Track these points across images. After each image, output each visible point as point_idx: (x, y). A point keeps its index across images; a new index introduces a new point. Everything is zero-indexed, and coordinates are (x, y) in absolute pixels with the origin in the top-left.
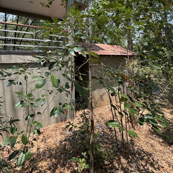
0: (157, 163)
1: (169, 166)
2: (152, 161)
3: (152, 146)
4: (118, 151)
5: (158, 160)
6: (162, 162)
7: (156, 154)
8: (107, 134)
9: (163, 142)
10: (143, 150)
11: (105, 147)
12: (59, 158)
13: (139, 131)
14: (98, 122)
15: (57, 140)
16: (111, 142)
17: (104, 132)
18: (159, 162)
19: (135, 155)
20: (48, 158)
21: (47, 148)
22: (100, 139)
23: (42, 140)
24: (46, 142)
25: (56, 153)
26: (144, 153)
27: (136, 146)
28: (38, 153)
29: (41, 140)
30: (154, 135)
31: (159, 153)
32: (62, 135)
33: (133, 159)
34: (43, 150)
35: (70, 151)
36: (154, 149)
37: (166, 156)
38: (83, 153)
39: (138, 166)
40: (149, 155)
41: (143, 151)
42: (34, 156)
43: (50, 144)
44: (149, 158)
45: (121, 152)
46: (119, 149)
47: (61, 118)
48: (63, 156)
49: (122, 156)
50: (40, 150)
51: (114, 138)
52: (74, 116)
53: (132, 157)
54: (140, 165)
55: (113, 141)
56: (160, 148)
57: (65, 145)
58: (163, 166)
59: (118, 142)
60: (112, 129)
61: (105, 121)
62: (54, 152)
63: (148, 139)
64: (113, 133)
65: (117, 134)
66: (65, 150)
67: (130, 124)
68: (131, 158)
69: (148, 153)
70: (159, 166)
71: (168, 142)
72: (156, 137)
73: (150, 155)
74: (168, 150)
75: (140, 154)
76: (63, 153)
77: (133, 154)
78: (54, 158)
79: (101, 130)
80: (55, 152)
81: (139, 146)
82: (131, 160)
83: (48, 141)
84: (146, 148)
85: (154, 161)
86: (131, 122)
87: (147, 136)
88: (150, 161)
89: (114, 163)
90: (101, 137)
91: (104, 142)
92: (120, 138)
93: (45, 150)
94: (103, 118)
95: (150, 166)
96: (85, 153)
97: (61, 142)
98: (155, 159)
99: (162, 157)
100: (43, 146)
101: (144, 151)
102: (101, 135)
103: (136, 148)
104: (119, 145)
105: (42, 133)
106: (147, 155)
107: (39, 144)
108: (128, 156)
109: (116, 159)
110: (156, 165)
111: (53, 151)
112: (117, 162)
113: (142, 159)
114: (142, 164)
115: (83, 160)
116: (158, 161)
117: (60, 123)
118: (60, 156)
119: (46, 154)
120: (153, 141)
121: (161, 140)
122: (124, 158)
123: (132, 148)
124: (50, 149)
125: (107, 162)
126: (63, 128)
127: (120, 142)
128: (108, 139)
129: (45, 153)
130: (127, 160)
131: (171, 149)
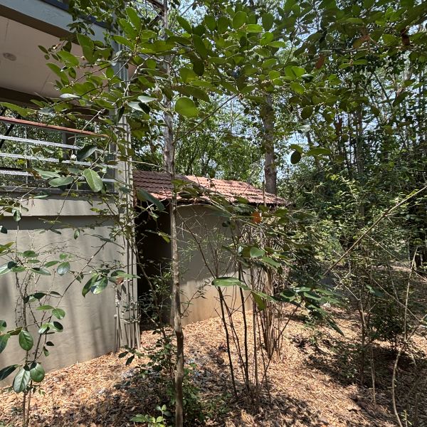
0: (317, 416)
1: (340, 422)
2: (307, 415)
3: (308, 389)
4: (236, 401)
5: (318, 412)
6: (327, 414)
7: (316, 402)
8: (213, 374)
9: (330, 380)
10: (289, 396)
11: (208, 396)
12: (104, 423)
13: (282, 364)
14: (192, 351)
15: (98, 389)
16: (221, 387)
17: (205, 369)
18: (320, 416)
19: (271, 406)
20: (80, 423)
21: (77, 406)
22: (197, 382)
23: (64, 391)
24: (73, 394)
25: (98, 413)
26: (290, 401)
27: (274, 391)
28: (57, 416)
29: (61, 392)
30: (314, 371)
31: (320, 400)
32: (110, 381)
33: (266, 414)
34: (66, 410)
35: (130, 408)
36: (311, 393)
37: (336, 404)
38: (159, 408)
39: (277, 424)
40: (301, 405)
41: (288, 398)
42: (47, 422)
43: (83, 397)
44: (299, 410)
45: (242, 404)
46: (237, 398)
47: (105, 348)
48: (113, 418)
49: (245, 409)
50: (60, 409)
51: (228, 379)
52: (136, 342)
53: (265, 411)
54: (280, 423)
55: (227, 385)
56: (324, 392)
57: (118, 398)
58: (328, 421)
59: (236, 387)
60: (224, 364)
61: (208, 348)
62: (93, 411)
63: (301, 377)
64: (226, 370)
65: (235, 371)
66: (118, 407)
67: (264, 351)
68: (262, 411)
69: (298, 401)
70: (319, 421)
71: (341, 381)
72: (317, 373)
73: (304, 404)
74: (340, 395)
75: (281, 404)
76: (115, 413)
77: (268, 404)
78: (94, 421)
79: (199, 365)
80: (95, 413)
81: (280, 391)
82: (263, 415)
83: (77, 393)
84: (294, 393)
85: (309, 413)
86: (266, 349)
87: (297, 371)
88: (302, 414)
89: (227, 423)
90: (199, 379)
91: (204, 387)
92: (240, 378)
93: (73, 410)
94: (203, 344)
95: (302, 423)
96: (164, 407)
97: (108, 393)
98: (312, 412)
99: (327, 406)
100: (65, 404)
101: (291, 398)
102: (199, 375)
103: (274, 394)
104: (238, 391)
105: (63, 379)
106: (296, 405)
107: (56, 398)
108: (258, 409)
109: (230, 415)
110: (314, 421)
111: (90, 410)
112: (233, 421)
113: (285, 413)
114: (284, 421)
115: (160, 419)
117: (104, 358)
118: (107, 417)
119: (74, 416)
120: (310, 381)
121: (328, 378)
122: (247, 413)
123: (267, 395)
124: (84, 408)
125: (212, 422)
126: (110, 367)
127: (242, 385)
128: (213, 381)
129: (72, 415)
130: (254, 415)
131: (346, 392)
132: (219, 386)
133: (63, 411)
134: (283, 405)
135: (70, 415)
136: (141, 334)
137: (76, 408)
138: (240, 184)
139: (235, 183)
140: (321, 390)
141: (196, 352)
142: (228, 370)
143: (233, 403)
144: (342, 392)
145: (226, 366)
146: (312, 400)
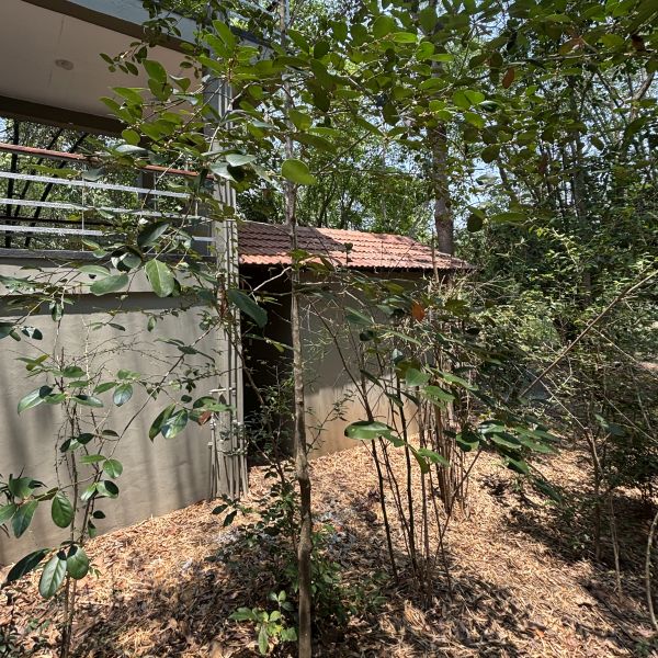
0: (526, 616)
1: (565, 625)
2: (510, 611)
3: (510, 567)
4: (396, 585)
5: (529, 607)
6: (543, 612)
7: (524, 590)
8: (360, 538)
9: (546, 553)
10: (480, 578)
11: (351, 575)
12: (190, 618)
13: (468, 523)
14: (327, 500)
15: (182, 561)
16: (371, 561)
17: (348, 530)
18: (531, 615)
19: (452, 594)
20: (152, 618)
21: (149, 588)
22: (335, 551)
23: (131, 563)
24: (143, 570)
25: (181, 601)
26: (483, 587)
27: (456, 569)
28: (117, 605)
29: (126, 565)
30: (519, 535)
31: (531, 587)
32: (201, 547)
33: (444, 609)
34: (132, 595)
35: (229, 594)
36: (516, 574)
37: (557, 594)
38: (274, 597)
39: (463, 627)
40: (500, 595)
41: (479, 583)
42: (102, 615)
43: (158, 574)
44: (498, 603)
45: (405, 590)
46: (398, 580)
47: (195, 493)
48: (203, 610)
49: (410, 599)
50: (123, 594)
51: (383, 547)
52: (241, 485)
53: (441, 604)
54: (467, 626)
55: (381, 557)
56: (538, 572)
57: (212, 576)
58: (546, 624)
59: (396, 560)
60: (377, 521)
61: (352, 496)
62: (174, 598)
63: (498, 545)
64: (380, 532)
65: (393, 536)
66: (211, 592)
67: (439, 502)
68: (438, 603)
69: (495, 587)
70: (530, 624)
71: (564, 554)
72: (524, 538)
73: (504, 593)
74: (563, 578)
75: (468, 592)
76: (206, 602)
77: (447, 592)
78: (173, 616)
79: (337, 524)
80: (176, 600)
81: (467, 569)
82: (439, 611)
83: (150, 567)
84: (488, 574)
85: (515, 610)
86: (442, 497)
87: (493, 537)
88: (502, 611)
89: (381, 623)
90: (337, 546)
91: (346, 561)
92: (402, 546)
93: (142, 596)
94: (344, 489)
95: (502, 626)
96: (282, 595)
97: (197, 567)
98: (518, 606)
99: (542, 598)
100: (131, 585)
101: (483, 581)
102: (339, 539)
103: (456, 575)
104: (399, 568)
105: (129, 544)
106: (493, 595)
107: (117, 576)
108: (430, 600)
109: (386, 609)
110: (523, 624)
111: (169, 595)
112: (392, 621)
113: (475, 607)
114: (474, 621)
115: (276, 615)
116: (529, 612)
117: (192, 509)
118: (195, 609)
119: (144, 605)
120: (513, 553)
121: (542, 549)
122: (414, 605)
123: (444, 575)
124: (159, 592)
125: (357, 620)
126: (202, 524)
127: (404, 558)
128: (360, 551)
129: (140, 604)
130: (424, 611)
131: (573, 573)
132: (368, 558)
133: (127, 596)
134: (472, 593)
135: (138, 603)
136: (249, 471)
137: (147, 591)
138: (398, 239)
139: (391, 238)
140: (532, 569)
141: (333, 502)
142: (382, 531)
143: (391, 588)
144: (566, 574)
145: (379, 525)
146: (518, 586)
